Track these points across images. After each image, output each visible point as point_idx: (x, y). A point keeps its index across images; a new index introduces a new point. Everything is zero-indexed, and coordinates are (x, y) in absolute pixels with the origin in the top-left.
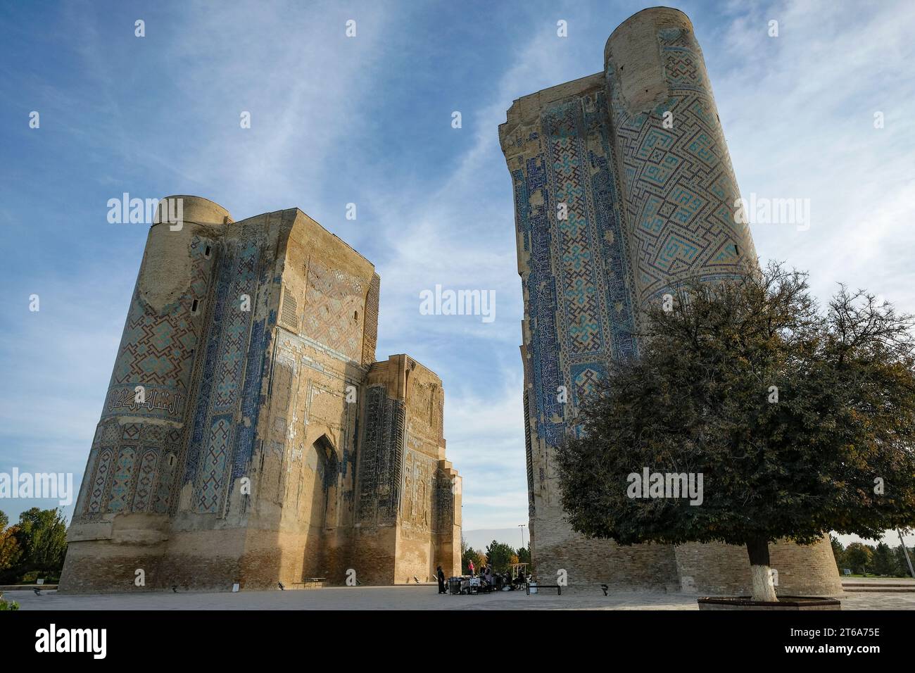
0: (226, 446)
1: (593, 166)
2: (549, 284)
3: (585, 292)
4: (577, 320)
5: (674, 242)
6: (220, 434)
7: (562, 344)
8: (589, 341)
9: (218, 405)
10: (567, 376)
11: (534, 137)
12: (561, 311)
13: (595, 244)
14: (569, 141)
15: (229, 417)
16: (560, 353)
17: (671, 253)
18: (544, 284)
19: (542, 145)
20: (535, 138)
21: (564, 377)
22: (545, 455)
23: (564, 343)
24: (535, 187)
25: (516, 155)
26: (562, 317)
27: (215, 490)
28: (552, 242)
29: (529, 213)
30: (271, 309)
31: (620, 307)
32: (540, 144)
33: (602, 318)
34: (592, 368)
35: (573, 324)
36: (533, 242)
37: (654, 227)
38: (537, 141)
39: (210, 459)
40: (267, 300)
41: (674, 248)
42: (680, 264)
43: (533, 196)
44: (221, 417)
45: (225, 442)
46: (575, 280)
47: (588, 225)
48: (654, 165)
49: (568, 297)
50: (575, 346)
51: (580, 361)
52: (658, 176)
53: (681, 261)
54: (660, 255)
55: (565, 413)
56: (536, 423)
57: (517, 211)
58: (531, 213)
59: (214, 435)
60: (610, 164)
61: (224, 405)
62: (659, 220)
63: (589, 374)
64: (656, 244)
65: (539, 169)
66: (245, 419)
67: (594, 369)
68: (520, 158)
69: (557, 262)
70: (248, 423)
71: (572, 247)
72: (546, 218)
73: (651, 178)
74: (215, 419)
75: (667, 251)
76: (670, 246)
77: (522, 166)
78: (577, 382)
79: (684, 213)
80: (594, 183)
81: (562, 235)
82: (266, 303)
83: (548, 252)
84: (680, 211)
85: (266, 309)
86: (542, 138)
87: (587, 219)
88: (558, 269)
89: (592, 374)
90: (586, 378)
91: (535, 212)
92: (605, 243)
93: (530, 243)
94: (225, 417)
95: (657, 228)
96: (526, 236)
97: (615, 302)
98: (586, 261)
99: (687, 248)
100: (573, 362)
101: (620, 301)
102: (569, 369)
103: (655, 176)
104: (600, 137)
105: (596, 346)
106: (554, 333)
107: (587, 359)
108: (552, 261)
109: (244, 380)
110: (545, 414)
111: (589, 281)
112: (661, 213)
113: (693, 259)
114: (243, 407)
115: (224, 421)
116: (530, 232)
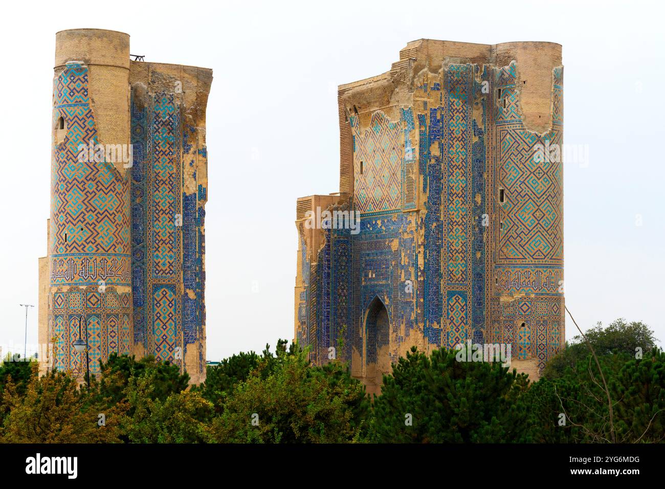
0: (173, 313)
1: (475, 135)
2: (438, 226)
3: (460, 239)
4: (453, 258)
5: (539, 238)
6: (164, 303)
7: (444, 274)
8: (459, 275)
9: (157, 274)
10: (445, 297)
11: (437, 87)
12: (445, 249)
13: (470, 203)
14: (462, 104)
15: (172, 288)
16: (442, 280)
17: (536, 245)
18: (435, 224)
19: (443, 100)
20: (438, 89)
21: (443, 298)
22: (427, 348)
23: (445, 273)
24: (434, 138)
25: (422, 99)
26: (445, 254)
27: (169, 353)
28: (443, 191)
29: (429, 160)
30: (200, 183)
31: (479, 255)
32: (441, 98)
33: (468, 261)
34: (459, 295)
35: (451, 261)
36: (430, 187)
37: (528, 222)
38: (439, 93)
39: (158, 324)
40: (195, 174)
41: (539, 242)
42: (541, 254)
43: (433, 146)
44: (162, 286)
45: (172, 310)
46: (455, 228)
47: (466, 185)
48: (536, 179)
49: (449, 239)
50: (451, 277)
51: (453, 288)
52: (538, 188)
53: (541, 252)
54: (529, 242)
55: (442, 322)
56: (424, 326)
57: (420, 154)
58: (430, 160)
59: (158, 303)
60: (485, 137)
61: (164, 275)
62: (532, 220)
63: (457, 299)
64: (527, 234)
65: (439, 121)
66: (188, 291)
67: (461, 296)
68: (425, 103)
69: (445, 210)
70: (192, 295)
71: (455, 200)
72: (440, 169)
73: (533, 187)
74: (156, 287)
75: (534, 242)
76: (536, 240)
77: (426, 112)
78: (450, 302)
79: (547, 221)
80: (474, 149)
81: (450, 188)
82: (194, 175)
83: (439, 198)
84: (546, 219)
85: (194, 182)
86: (443, 92)
87: (467, 179)
88: (445, 216)
89: (459, 299)
90: (455, 301)
91: (433, 161)
92: (475, 203)
93: (428, 187)
94: (167, 286)
95: (530, 224)
96: (425, 180)
97: (476, 250)
98: (463, 214)
99: (546, 245)
100: (449, 288)
101: (479, 250)
102: (446, 293)
103: (536, 188)
104: (481, 109)
105: (463, 280)
106: (438, 264)
107: (457, 288)
108: (442, 208)
109: (182, 254)
110: (429, 322)
111: (463, 231)
112: (535, 215)
113: (547, 253)
114: (185, 280)
115: (166, 290)
116: (428, 177)
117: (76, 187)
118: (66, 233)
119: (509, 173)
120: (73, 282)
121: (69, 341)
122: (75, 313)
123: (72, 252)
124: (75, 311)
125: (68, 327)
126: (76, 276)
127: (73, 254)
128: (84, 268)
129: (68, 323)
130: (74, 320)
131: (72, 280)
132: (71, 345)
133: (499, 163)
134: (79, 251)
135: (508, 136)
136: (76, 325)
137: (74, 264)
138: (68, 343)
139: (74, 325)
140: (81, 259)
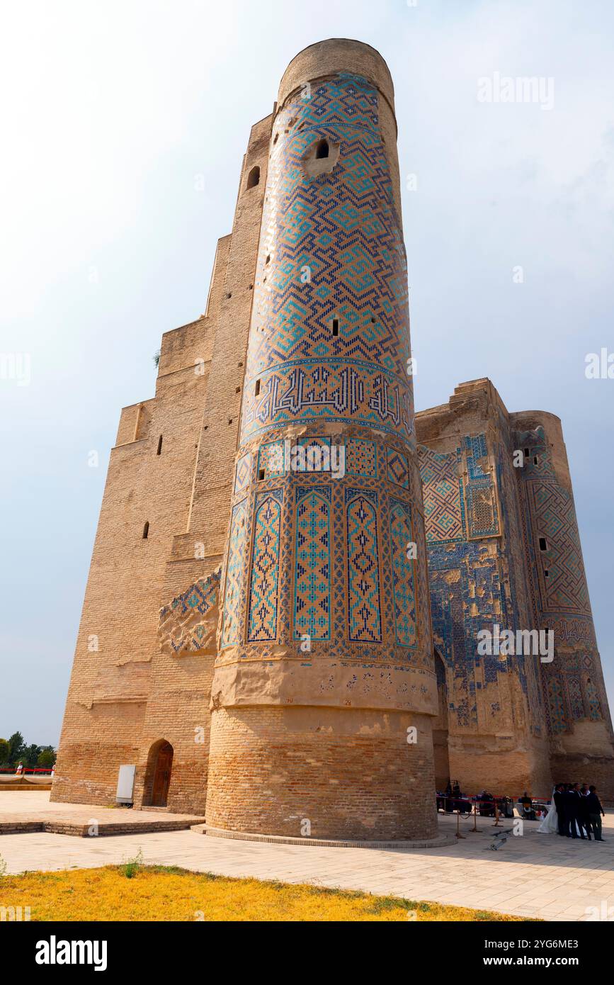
117: (361, 245)
118: (337, 317)
119: (549, 524)
120: (355, 415)
121: (346, 552)
122: (363, 487)
123: (353, 356)
124: (361, 481)
125: (344, 518)
126: (363, 406)
127: (356, 362)
128: (379, 394)
129: (344, 507)
130: (358, 503)
131: (352, 412)
132: (352, 564)
133: (535, 513)
134: (369, 359)
135: (544, 489)
136: (365, 515)
137: (358, 380)
138: (345, 559)
139: (359, 514)
140: (375, 376)
